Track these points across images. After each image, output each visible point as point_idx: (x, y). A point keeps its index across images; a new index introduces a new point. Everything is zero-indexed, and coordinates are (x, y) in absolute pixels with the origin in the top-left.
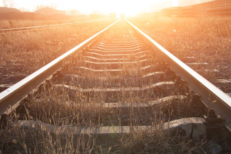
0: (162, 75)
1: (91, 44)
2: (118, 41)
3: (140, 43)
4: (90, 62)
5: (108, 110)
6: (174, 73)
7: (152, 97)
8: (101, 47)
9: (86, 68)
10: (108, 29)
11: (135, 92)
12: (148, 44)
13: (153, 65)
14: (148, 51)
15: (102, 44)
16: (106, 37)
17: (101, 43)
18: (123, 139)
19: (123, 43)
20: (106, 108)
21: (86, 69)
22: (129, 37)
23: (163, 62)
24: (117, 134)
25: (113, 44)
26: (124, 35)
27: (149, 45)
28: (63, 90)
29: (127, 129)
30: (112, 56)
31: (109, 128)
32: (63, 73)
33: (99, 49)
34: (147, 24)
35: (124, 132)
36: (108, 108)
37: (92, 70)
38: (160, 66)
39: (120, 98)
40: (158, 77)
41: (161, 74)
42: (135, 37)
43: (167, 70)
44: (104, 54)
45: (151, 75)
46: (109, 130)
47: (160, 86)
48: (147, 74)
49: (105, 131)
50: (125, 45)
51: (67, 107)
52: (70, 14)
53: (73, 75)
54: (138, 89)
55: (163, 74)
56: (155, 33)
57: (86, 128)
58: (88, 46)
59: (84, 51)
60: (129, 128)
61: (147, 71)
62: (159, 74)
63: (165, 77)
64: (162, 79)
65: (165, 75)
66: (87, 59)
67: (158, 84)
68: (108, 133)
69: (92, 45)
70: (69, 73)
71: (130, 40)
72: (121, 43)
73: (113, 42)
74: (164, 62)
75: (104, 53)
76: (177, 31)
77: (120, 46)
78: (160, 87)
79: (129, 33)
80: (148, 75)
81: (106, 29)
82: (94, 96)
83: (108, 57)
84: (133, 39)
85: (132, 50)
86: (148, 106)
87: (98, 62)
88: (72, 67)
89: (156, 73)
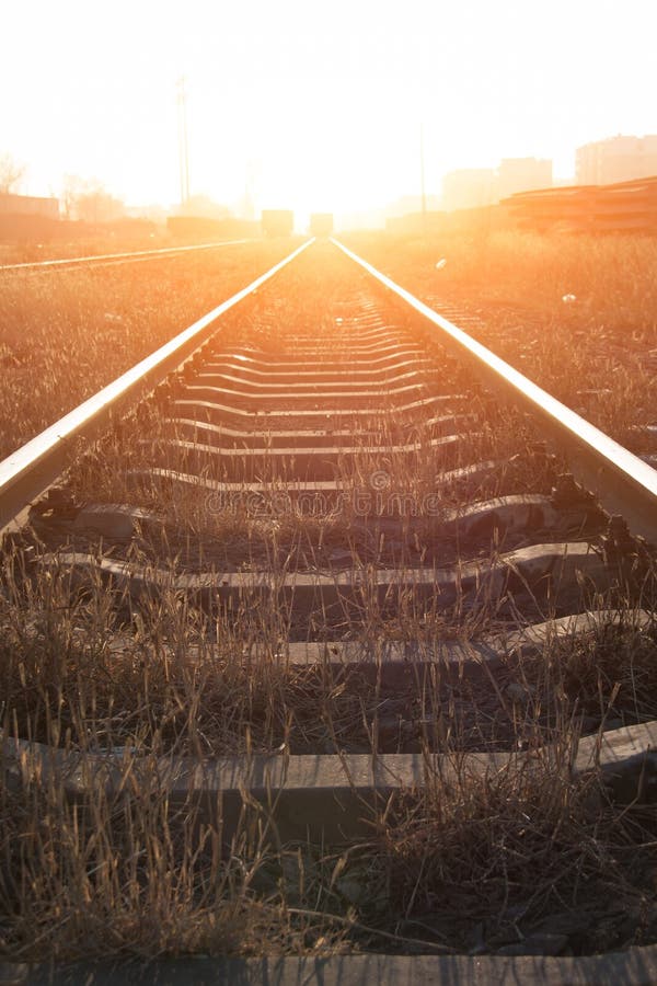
0: (535, 513)
1: (190, 358)
2: (315, 344)
3: (420, 356)
4: (201, 447)
5: (302, 675)
6: (591, 500)
7: (506, 619)
8: (236, 373)
9: (183, 477)
10: (259, 288)
11: (425, 591)
12: (454, 362)
13: (491, 465)
14: (461, 396)
15: (243, 358)
16: (256, 328)
17: (236, 356)
18: (390, 816)
19: (336, 358)
20: (296, 668)
21: (183, 483)
22: (361, 327)
23: (536, 448)
24: (360, 790)
25: (290, 359)
26: (339, 320)
27: (459, 367)
28: (99, 582)
29: (401, 771)
30: (290, 417)
31: (318, 760)
32: (78, 498)
33: (229, 384)
34: (440, 264)
35: (391, 781)
36: (303, 667)
37: (209, 484)
38: (520, 466)
39: (353, 618)
40: (518, 522)
41: (531, 505)
42: (390, 330)
43: (558, 489)
44: (255, 411)
45: (483, 509)
46: (316, 774)
47: (531, 562)
48: (465, 507)
49: (299, 775)
50: (349, 367)
51: (115, 661)
52: (74, 217)
53: (124, 508)
54: (430, 576)
55: (537, 504)
56: (479, 311)
57: (213, 761)
58: (181, 368)
59: (161, 392)
60: (410, 763)
61: (466, 491)
62: (520, 505)
63: (549, 523)
64: (534, 530)
65: (549, 512)
66: (188, 432)
67: (523, 554)
68: (317, 785)
69: (196, 364)
70: (105, 500)
71: (369, 342)
72: (327, 358)
73: (288, 351)
74: (540, 449)
75: (255, 405)
76: (577, 300)
77: (323, 368)
78: (531, 570)
79: (361, 310)
80: (471, 510)
81: (252, 287)
82: (242, 610)
83: (278, 424)
84: (380, 339)
85: (383, 387)
86: (487, 658)
87: (240, 446)
88: (120, 471)
89: (509, 499)
